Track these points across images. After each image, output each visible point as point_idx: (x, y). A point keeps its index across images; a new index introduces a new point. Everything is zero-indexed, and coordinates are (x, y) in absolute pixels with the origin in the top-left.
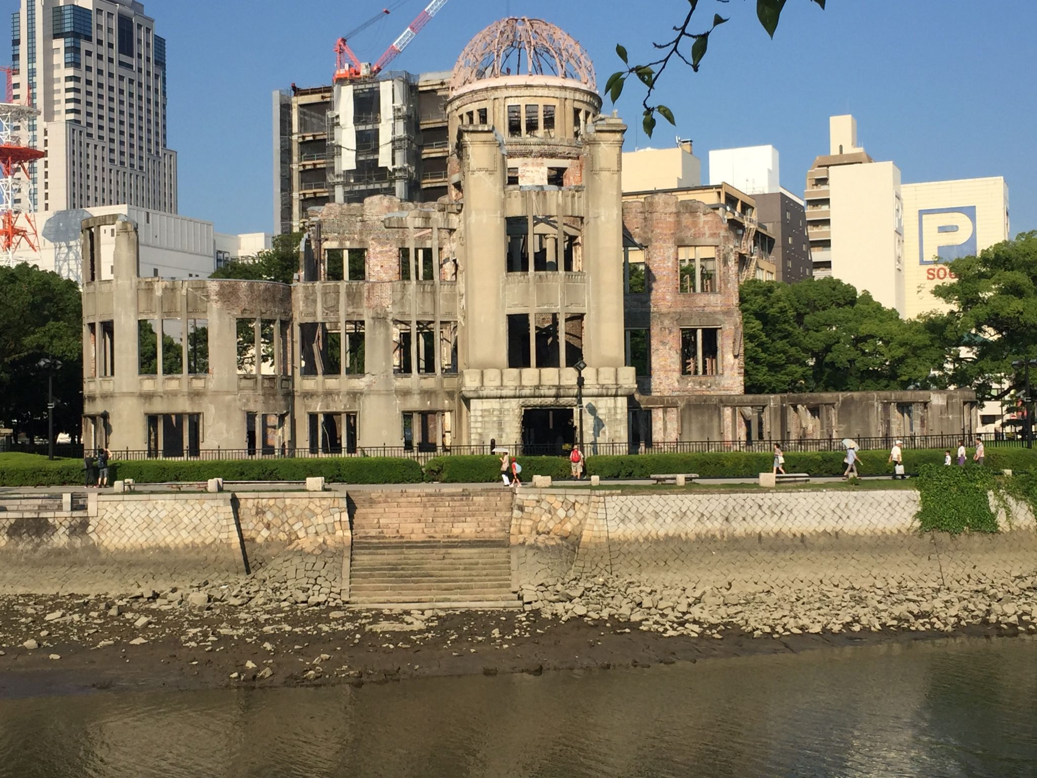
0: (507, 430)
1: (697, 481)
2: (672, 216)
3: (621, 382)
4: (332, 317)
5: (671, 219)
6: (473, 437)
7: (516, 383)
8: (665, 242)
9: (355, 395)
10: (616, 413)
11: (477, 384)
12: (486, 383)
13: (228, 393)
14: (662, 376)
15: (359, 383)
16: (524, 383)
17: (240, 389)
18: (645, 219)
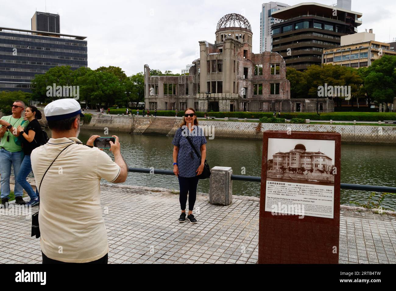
0: (205, 107)
1: (215, 119)
2: (269, 56)
3: (227, 96)
4: (183, 83)
5: (269, 57)
6: (199, 108)
7: (203, 97)
8: (267, 63)
9: (187, 99)
10: (226, 103)
11: (199, 97)
12: (200, 97)
13: (162, 98)
14: (265, 95)
15: (188, 96)
16: (204, 97)
17: (164, 97)
18: (262, 58)
